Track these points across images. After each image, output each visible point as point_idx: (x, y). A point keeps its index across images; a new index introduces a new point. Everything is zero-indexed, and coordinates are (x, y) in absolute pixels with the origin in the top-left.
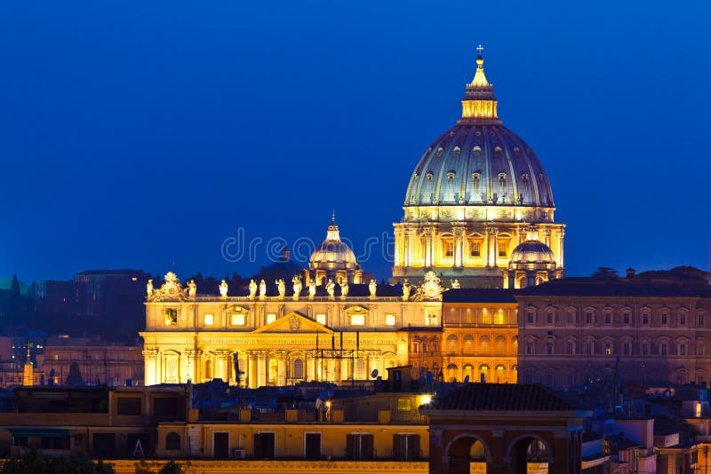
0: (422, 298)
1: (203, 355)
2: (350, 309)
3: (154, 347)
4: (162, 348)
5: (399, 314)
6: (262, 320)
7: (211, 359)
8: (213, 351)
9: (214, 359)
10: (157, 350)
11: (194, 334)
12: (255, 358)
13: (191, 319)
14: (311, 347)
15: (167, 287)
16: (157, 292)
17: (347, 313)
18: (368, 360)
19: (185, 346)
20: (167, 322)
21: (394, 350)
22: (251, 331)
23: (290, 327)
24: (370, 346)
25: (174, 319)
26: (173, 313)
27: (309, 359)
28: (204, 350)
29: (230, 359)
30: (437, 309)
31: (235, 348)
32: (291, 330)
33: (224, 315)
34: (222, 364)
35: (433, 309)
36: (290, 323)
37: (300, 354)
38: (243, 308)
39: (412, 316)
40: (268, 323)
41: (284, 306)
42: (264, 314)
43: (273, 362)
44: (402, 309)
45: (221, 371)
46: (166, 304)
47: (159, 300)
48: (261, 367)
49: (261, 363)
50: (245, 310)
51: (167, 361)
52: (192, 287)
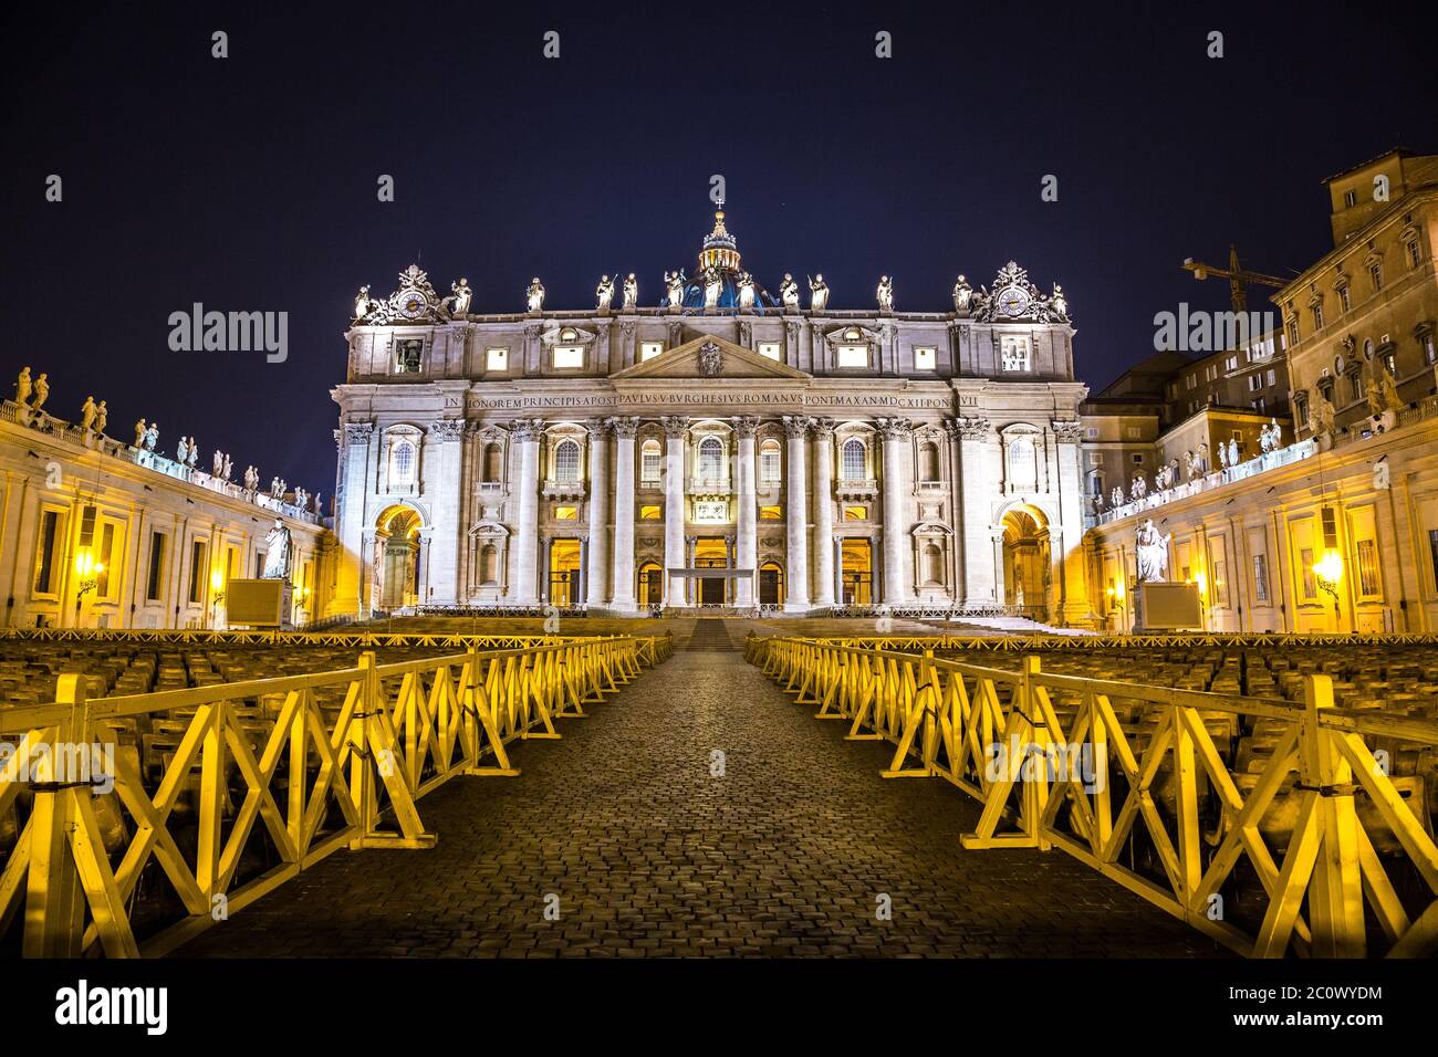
0: (996, 316)
1: (481, 433)
2: (838, 333)
3: (365, 416)
4: (383, 418)
5: (944, 348)
6: (631, 354)
7: (500, 441)
8: (507, 422)
9: (507, 441)
10: (374, 422)
11: (463, 385)
12: (609, 436)
13: (456, 357)
14: (751, 409)
15: (401, 299)
16: (381, 305)
17: (830, 343)
18: (878, 437)
19: (442, 414)
20: (398, 369)
21: (938, 420)
22: (603, 375)
23: (700, 367)
24: (889, 410)
25: (412, 364)
26: (409, 352)
27: (743, 435)
28: (486, 421)
29: (544, 440)
30: (1026, 338)
31: (559, 414)
32: (703, 373)
33: (535, 348)
34: (527, 450)
35: (1018, 339)
36: (700, 358)
37: (716, 428)
38: (583, 333)
39: (974, 352)
40: (644, 359)
41: (683, 325)
42: (633, 342)
43: (651, 446)
44: (955, 337)
45: (524, 465)
46: (399, 330)
47: (384, 322)
48: (625, 455)
49: (625, 446)
50: (587, 336)
51: (394, 448)
52: (462, 294)
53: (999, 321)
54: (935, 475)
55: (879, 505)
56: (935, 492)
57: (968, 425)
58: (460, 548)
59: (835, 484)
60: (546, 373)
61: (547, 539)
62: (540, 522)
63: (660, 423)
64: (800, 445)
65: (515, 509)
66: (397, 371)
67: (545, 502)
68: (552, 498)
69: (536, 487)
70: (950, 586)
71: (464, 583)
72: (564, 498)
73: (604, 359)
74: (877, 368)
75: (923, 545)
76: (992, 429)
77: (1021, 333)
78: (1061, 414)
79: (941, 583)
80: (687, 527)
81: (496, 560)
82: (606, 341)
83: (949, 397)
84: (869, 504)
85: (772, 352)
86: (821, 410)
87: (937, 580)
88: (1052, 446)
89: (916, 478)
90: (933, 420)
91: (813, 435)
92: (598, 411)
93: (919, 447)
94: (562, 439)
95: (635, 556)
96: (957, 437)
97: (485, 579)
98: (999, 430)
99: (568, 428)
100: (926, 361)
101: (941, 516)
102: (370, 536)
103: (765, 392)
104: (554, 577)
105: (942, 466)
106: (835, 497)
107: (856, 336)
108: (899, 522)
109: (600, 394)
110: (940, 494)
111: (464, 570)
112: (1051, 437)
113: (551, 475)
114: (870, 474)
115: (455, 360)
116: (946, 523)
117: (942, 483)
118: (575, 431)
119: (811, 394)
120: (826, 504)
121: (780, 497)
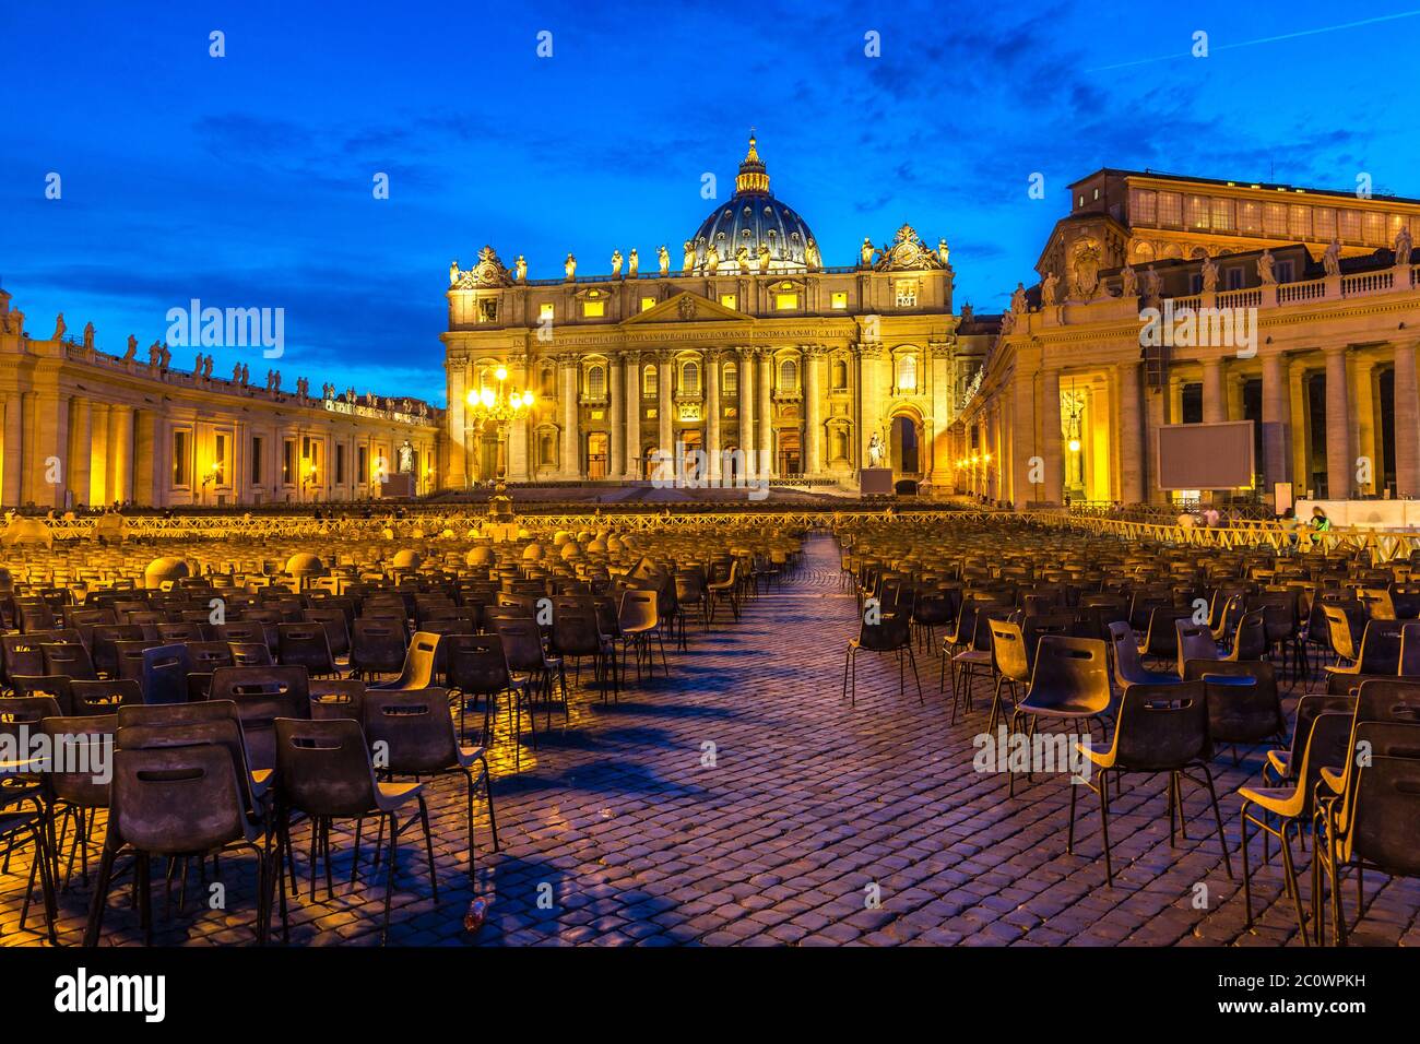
0: (892, 266)
1: (539, 363)
2: (776, 285)
3: (463, 352)
4: (473, 354)
5: (853, 292)
6: (635, 307)
7: (551, 368)
8: (555, 355)
9: (556, 368)
10: (468, 357)
11: (525, 331)
12: (622, 363)
13: (519, 311)
14: (715, 342)
15: (481, 269)
16: (467, 275)
17: (771, 292)
18: (804, 361)
19: (512, 351)
20: (482, 319)
21: (846, 345)
22: (616, 322)
23: (681, 314)
24: (810, 339)
25: (492, 315)
26: (489, 307)
27: (711, 360)
28: (542, 354)
29: (580, 367)
30: (915, 281)
31: (590, 349)
32: (683, 319)
33: (571, 303)
34: (569, 374)
35: (911, 283)
36: (680, 308)
37: (693, 355)
38: (603, 292)
39: (874, 294)
40: (643, 310)
41: (669, 284)
42: (635, 298)
43: (650, 369)
44: (860, 284)
45: (567, 384)
46: (480, 292)
47: (470, 287)
48: (632, 376)
49: (633, 370)
50: (606, 294)
51: (483, 374)
52: (520, 265)
53: (895, 270)
54: (844, 385)
55: (803, 405)
56: (843, 396)
57: (866, 348)
58: (528, 440)
59: (773, 393)
60: (580, 322)
61: (584, 432)
62: (579, 422)
63: (654, 353)
64: (749, 367)
65: (563, 413)
66: (481, 321)
67: (582, 409)
68: (586, 405)
69: (575, 398)
70: (852, 461)
71: (531, 463)
72: (594, 405)
73: (617, 310)
74: (803, 309)
75: (834, 433)
76: (886, 349)
77: (911, 278)
78: (936, 338)
79: (845, 458)
80: (674, 423)
81: (552, 447)
82: (619, 297)
83: (855, 328)
84: (797, 405)
86: (763, 341)
87: (844, 456)
88: (929, 361)
89: (830, 386)
90: (843, 345)
91: (758, 359)
92: (614, 346)
93: (833, 364)
94: (593, 365)
95: (641, 444)
96: (858, 357)
97: (545, 461)
98: (891, 350)
99: (594, 358)
100: (839, 303)
101: (847, 413)
102: (470, 434)
103: (725, 330)
104: (591, 458)
105: (849, 378)
106: (773, 400)
107: (788, 286)
108: (816, 418)
109: (615, 334)
110: (846, 397)
111: (531, 455)
112: (929, 354)
113: (586, 390)
114: (798, 385)
115: (519, 313)
116: (850, 418)
117: (848, 389)
118: (600, 360)
119: (756, 330)
120: (767, 406)
121: (736, 402)
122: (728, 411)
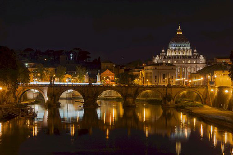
15: (157, 57)
16: (155, 58)
18: (191, 68)
24: (192, 66)
27: (182, 68)
33: (167, 61)
36: (179, 63)
37: (180, 67)
38: (170, 60)
39: (198, 62)
41: (177, 60)
44: (197, 60)
53: (200, 59)
59: (188, 71)
74: (191, 63)
77: (202, 60)
82: (172, 61)
83: (196, 65)
85: (183, 62)
90: (195, 67)
91: (186, 68)
96: (196, 68)
100: (195, 62)
103: (183, 65)
107: (190, 61)
114: (190, 70)
119: (186, 65)
120: (187, 73)
121: (184, 72)
122: (183, 73)
